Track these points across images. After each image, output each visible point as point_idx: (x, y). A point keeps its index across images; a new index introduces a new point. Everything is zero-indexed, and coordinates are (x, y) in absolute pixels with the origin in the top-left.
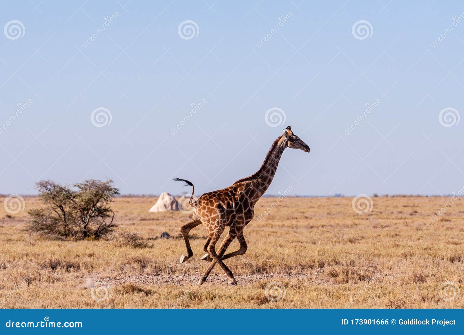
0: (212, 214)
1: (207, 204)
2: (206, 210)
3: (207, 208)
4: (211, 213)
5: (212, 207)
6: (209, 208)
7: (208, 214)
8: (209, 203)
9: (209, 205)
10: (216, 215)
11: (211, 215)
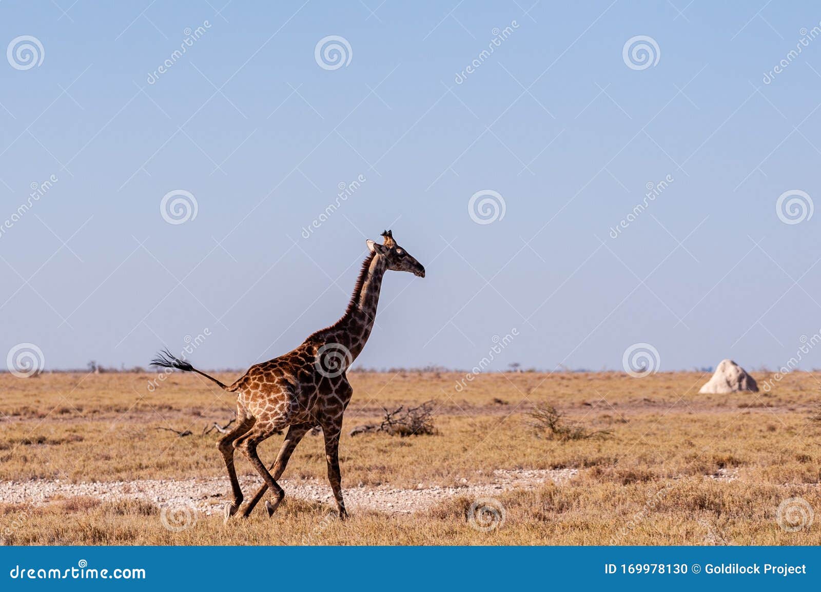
0: (272, 393)
1: (261, 379)
2: (260, 389)
3: (261, 386)
4: (270, 393)
5: (271, 384)
6: (265, 385)
7: (263, 394)
8: (265, 378)
9: (265, 380)
10: (280, 394)
11: (268, 395)
